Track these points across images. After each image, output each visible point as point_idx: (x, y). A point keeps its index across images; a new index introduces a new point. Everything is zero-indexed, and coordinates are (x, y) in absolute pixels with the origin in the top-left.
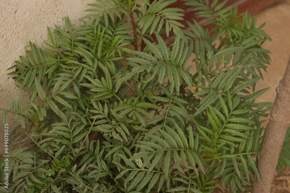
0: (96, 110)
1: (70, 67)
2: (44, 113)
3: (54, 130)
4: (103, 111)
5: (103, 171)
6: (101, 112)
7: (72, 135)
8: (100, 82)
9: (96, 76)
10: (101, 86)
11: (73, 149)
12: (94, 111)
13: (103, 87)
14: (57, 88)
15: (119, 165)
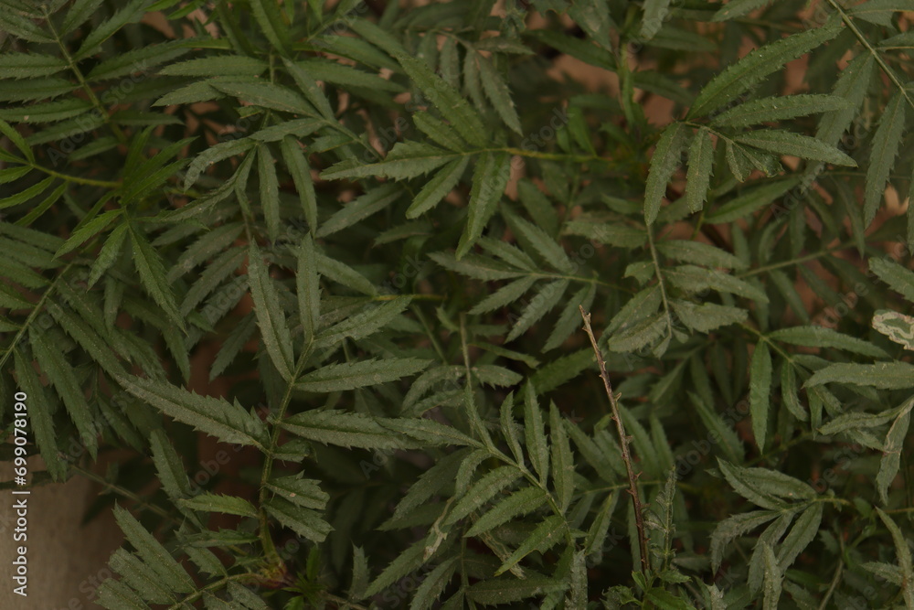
0: (505, 282)
1: (220, 194)
2: (307, 495)
3: (437, 530)
4: (542, 264)
5: (796, 509)
6: (536, 275)
7: (537, 476)
8: (419, 147)
9: (356, 140)
10: (435, 161)
11: (582, 534)
12: (503, 297)
13: (447, 159)
14: (286, 335)
15: (852, 424)
